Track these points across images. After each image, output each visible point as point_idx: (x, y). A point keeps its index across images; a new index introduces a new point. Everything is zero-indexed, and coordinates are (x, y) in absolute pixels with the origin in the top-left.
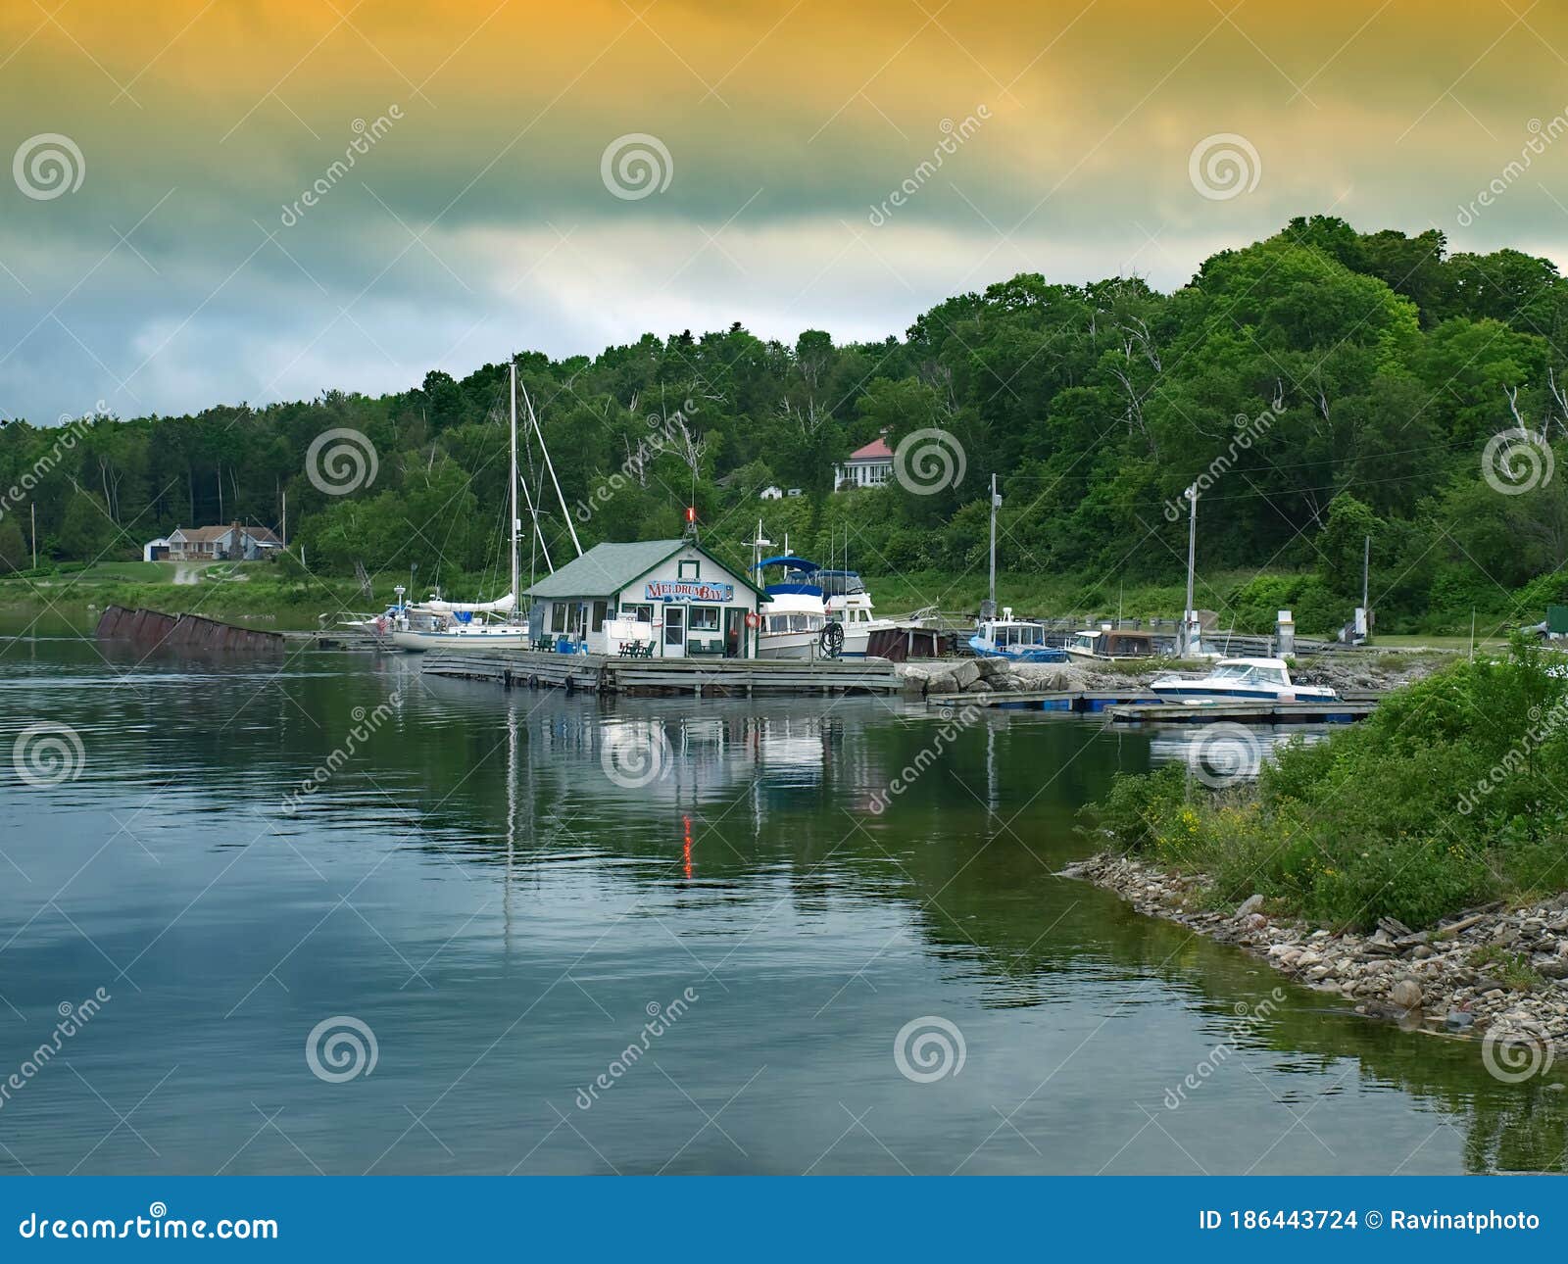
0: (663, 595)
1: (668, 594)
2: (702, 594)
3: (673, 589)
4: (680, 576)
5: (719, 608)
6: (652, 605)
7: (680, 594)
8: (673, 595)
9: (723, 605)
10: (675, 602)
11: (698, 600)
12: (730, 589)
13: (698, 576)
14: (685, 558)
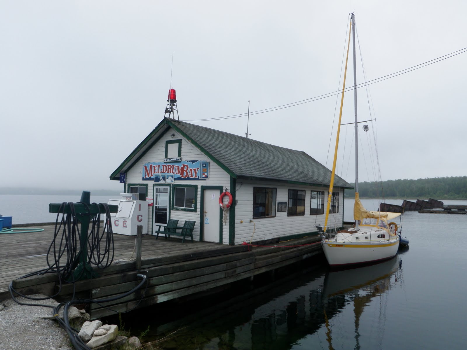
0: (153, 177)
1: (157, 174)
2: (182, 174)
3: (161, 169)
4: (166, 156)
5: (196, 187)
6: (147, 185)
7: (166, 174)
8: (160, 175)
9: (200, 184)
10: (162, 182)
11: (179, 179)
12: (205, 166)
13: (180, 155)
14: (171, 139)
